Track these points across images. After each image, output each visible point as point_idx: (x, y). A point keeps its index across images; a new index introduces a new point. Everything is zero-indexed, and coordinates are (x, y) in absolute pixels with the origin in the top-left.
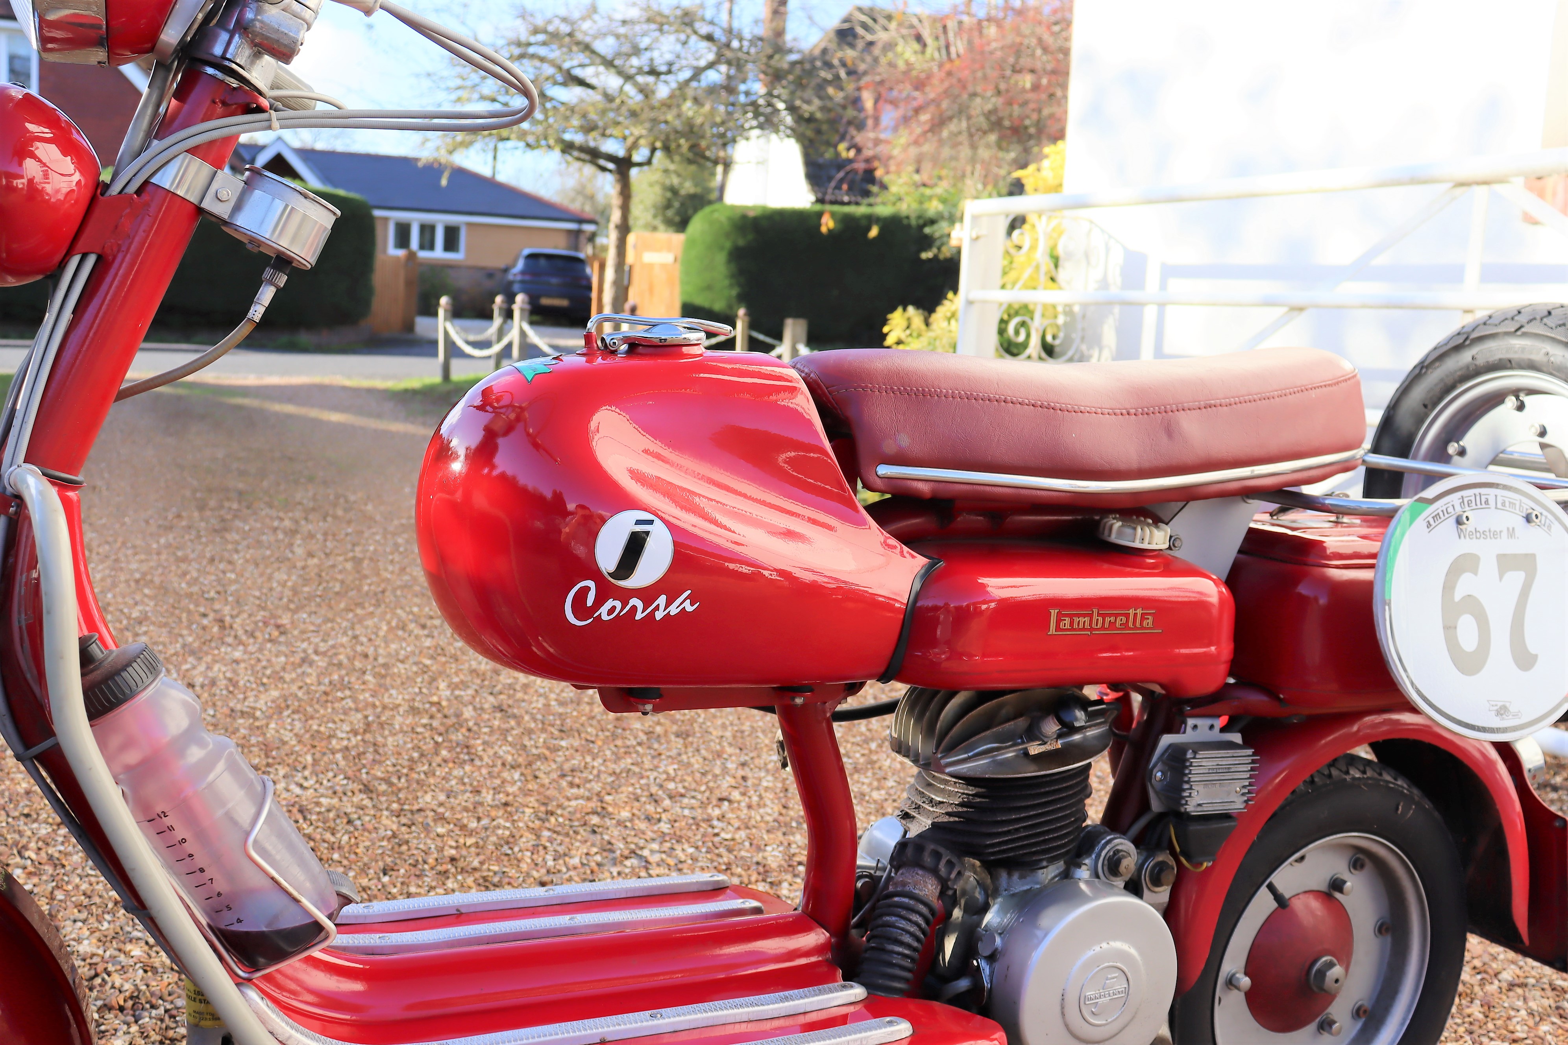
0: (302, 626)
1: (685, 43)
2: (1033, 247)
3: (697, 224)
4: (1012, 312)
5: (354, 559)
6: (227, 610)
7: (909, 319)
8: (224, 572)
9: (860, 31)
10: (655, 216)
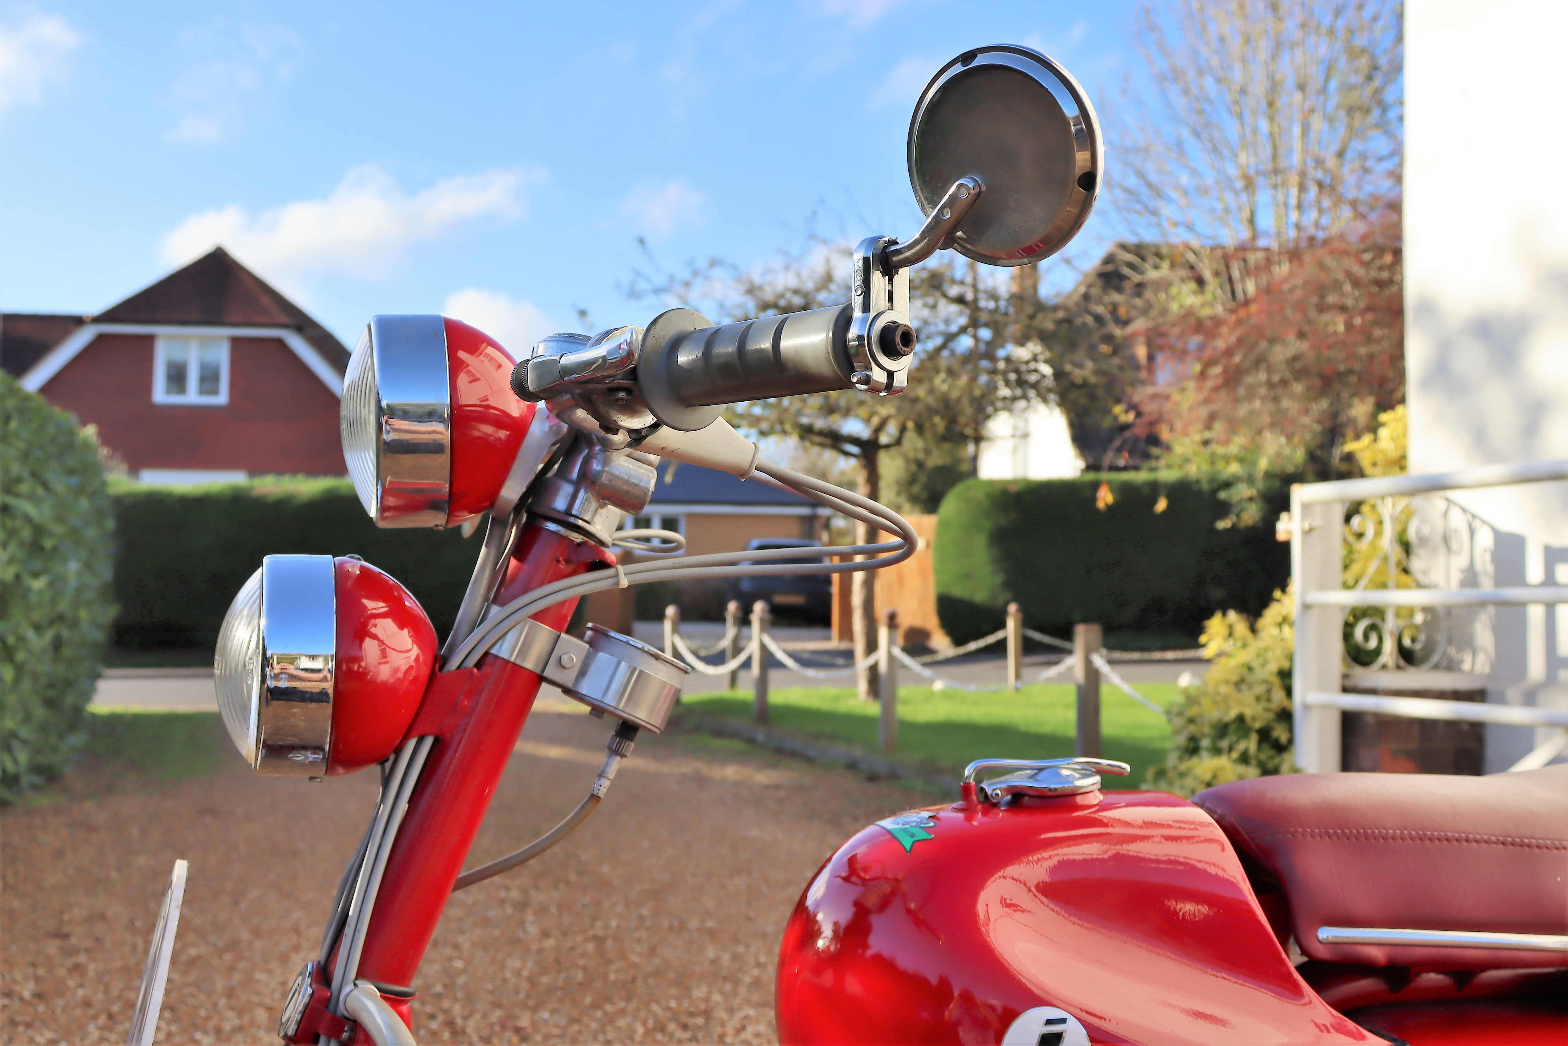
0: (545, 1030)
1: (934, 307)
2: (1378, 533)
3: (950, 504)
4: (1358, 613)
5: (595, 938)
6: (457, 1009)
7: (1231, 627)
8: (450, 959)
9: (1126, 271)
10: (899, 493)
